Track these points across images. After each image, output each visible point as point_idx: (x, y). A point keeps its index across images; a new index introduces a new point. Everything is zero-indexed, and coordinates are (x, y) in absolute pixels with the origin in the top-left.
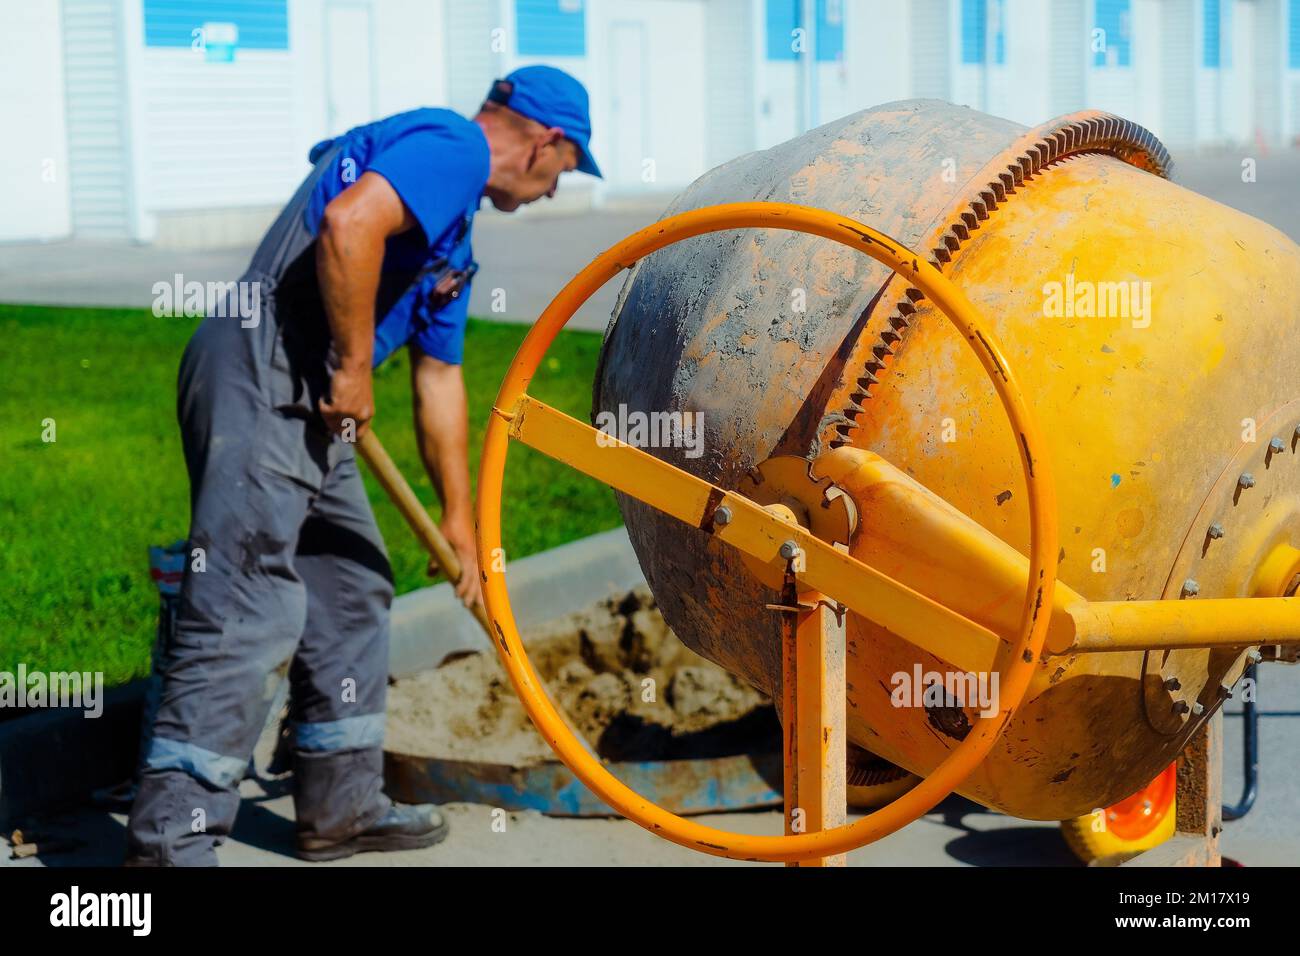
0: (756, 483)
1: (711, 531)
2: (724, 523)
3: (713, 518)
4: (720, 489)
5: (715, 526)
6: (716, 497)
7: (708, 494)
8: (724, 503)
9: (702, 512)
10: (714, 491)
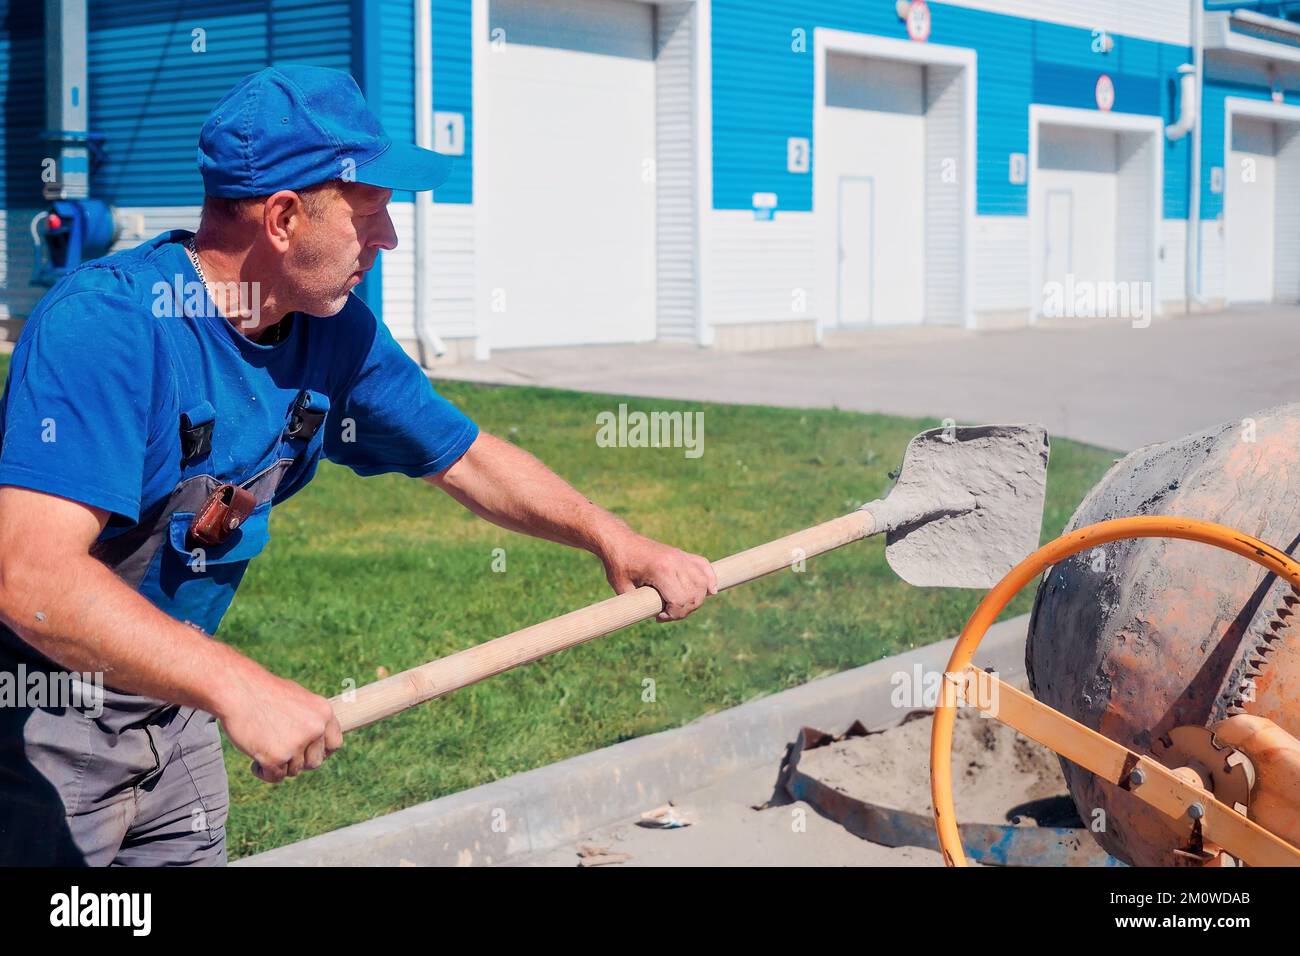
0: (1166, 746)
1: (1128, 789)
2: (1139, 783)
3: (1128, 778)
4: (1136, 754)
5: (1131, 785)
6: (1132, 761)
7: (1125, 758)
8: (1138, 765)
9: (1120, 771)
10: (1129, 756)
